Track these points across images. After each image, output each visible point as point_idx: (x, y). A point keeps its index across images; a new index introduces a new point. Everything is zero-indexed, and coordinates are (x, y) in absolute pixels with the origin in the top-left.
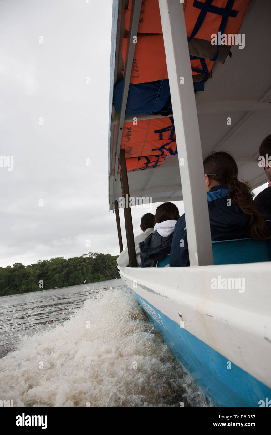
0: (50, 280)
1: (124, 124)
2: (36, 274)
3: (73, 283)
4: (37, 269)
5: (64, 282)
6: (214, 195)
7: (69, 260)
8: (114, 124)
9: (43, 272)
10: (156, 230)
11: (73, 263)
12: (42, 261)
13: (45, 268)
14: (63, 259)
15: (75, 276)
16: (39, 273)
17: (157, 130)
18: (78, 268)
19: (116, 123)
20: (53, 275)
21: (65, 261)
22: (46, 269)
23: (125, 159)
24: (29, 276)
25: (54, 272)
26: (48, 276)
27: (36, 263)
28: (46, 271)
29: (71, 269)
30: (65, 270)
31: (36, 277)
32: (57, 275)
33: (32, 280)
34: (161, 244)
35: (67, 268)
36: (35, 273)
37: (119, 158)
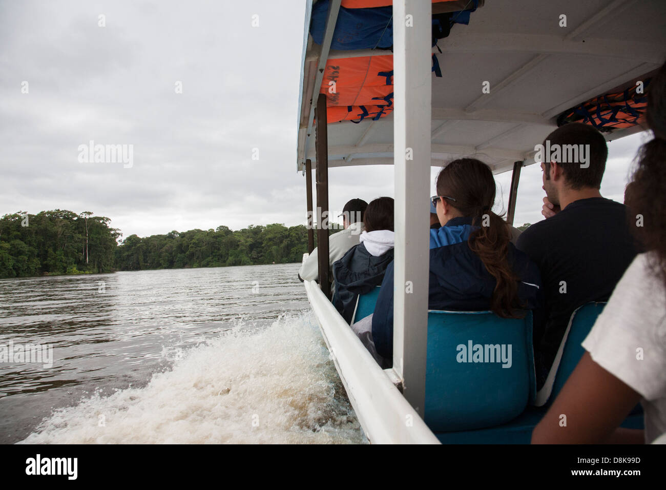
0: (265, 253)
1: (328, 61)
2: (248, 244)
3: (295, 259)
4: (248, 237)
5: (282, 257)
6: (453, 234)
7: (292, 229)
8: (311, 60)
9: (256, 241)
10: (363, 242)
11: (297, 234)
12: (255, 226)
13: (259, 236)
14: (283, 227)
15: (298, 251)
16: (251, 243)
17: (382, 72)
18: (303, 240)
19: (313, 59)
20: (269, 246)
21: (286, 229)
22: (261, 238)
23: (326, 108)
24: (238, 246)
25: (271, 243)
26: (263, 247)
27: (247, 228)
28: (260, 241)
29: (293, 242)
30: (285, 242)
31: (248, 247)
32: (274, 247)
33: (242, 251)
34: (368, 270)
35: (288, 239)
36: (246, 242)
37: (315, 109)
